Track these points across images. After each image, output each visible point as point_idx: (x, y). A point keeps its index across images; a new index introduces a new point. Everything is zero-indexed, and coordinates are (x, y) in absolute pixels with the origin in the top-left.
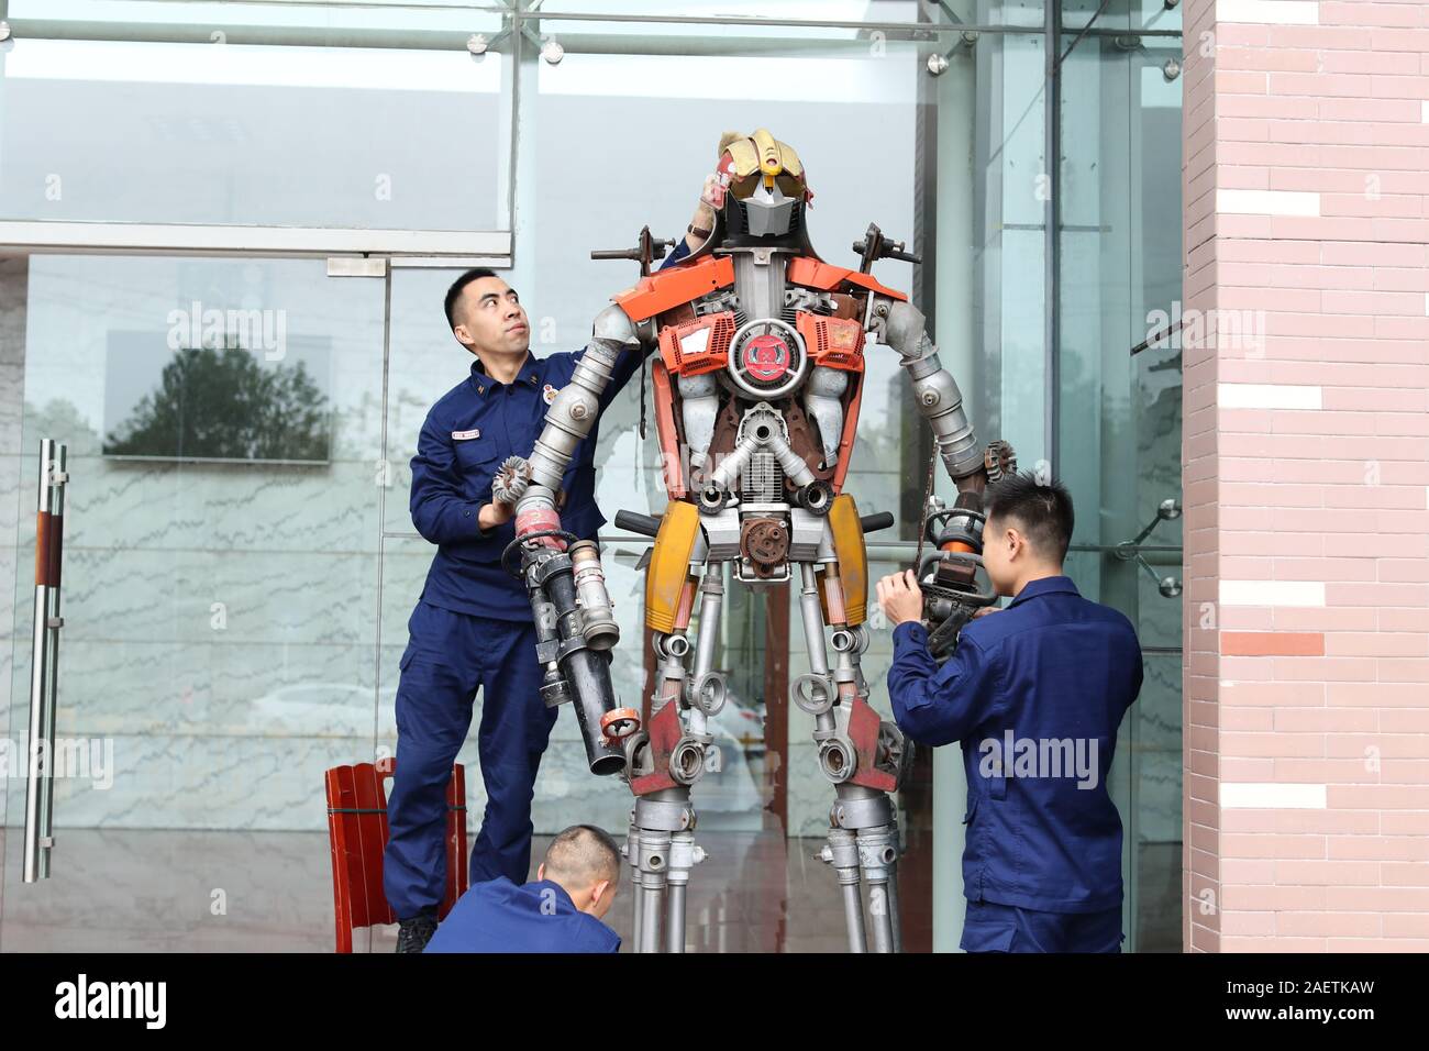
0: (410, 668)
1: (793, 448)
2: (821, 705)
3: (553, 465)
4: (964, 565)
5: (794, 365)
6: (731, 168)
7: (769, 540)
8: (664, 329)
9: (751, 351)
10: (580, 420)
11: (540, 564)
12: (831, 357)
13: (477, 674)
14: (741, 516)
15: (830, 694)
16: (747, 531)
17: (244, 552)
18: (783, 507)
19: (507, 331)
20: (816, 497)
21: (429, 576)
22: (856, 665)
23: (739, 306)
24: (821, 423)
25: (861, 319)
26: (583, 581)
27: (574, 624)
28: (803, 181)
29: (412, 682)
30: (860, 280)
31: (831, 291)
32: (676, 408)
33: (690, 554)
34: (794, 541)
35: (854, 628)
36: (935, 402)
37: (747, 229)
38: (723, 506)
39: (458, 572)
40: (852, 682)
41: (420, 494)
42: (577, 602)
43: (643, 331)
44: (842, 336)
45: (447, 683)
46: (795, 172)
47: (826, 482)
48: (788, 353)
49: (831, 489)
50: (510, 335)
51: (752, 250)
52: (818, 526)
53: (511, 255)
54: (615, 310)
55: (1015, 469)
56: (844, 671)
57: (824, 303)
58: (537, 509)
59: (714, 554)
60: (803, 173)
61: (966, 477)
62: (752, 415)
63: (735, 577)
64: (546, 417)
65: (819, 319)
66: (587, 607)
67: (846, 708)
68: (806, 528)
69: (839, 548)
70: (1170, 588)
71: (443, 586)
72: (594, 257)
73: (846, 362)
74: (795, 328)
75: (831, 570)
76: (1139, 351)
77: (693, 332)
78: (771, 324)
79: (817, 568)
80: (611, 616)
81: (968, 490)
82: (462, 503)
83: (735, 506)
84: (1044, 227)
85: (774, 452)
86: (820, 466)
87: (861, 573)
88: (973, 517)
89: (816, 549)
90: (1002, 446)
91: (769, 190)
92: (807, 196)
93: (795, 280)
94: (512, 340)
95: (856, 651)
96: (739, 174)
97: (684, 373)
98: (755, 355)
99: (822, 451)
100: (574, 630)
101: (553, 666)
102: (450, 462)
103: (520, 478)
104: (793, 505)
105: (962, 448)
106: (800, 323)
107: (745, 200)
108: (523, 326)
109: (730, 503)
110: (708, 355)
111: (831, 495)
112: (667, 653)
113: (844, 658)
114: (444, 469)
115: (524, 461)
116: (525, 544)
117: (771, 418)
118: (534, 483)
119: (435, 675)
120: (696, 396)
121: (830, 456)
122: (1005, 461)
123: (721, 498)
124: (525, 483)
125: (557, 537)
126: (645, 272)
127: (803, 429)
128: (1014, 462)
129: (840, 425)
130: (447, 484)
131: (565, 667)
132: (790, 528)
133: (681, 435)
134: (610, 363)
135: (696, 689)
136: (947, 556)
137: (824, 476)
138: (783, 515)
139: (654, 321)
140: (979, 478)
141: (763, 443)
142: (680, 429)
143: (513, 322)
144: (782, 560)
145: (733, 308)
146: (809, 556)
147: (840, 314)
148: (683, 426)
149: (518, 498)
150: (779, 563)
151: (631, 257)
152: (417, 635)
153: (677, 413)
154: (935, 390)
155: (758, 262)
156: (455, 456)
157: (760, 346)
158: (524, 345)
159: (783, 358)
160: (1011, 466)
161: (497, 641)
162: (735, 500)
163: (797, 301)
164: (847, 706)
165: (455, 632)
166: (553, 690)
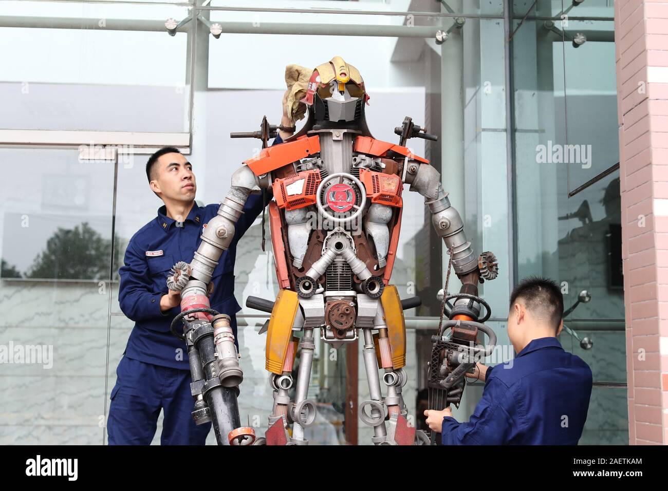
0: (116, 399)
1: (358, 256)
2: (377, 420)
3: (205, 267)
4: (470, 329)
5: (358, 202)
6: (318, 79)
7: (343, 314)
8: (276, 182)
9: (331, 194)
10: (223, 238)
11: (194, 330)
12: (382, 197)
13: (159, 400)
14: (325, 299)
15: (382, 413)
16: (329, 309)
17: (74, 328)
18: (352, 293)
19: (182, 187)
20: (372, 287)
21: (129, 340)
22: (399, 394)
23: (323, 165)
24: (376, 240)
25: (400, 175)
26: (220, 341)
27: (214, 370)
28: (363, 88)
29: (117, 407)
30: (399, 150)
31: (381, 157)
32: (284, 231)
33: (293, 323)
34: (359, 315)
35: (397, 371)
36: (447, 227)
37: (328, 117)
38: (314, 293)
39: (147, 337)
40: (397, 405)
41: (125, 290)
42: (216, 355)
43: (263, 182)
44: (389, 184)
45: (139, 407)
46: (358, 82)
47: (379, 278)
48: (354, 194)
49: (382, 282)
50: (184, 190)
51: (331, 131)
52: (375, 305)
53: (190, 146)
54: (245, 169)
55: (497, 269)
56: (392, 399)
57: (377, 164)
58: (194, 295)
59: (308, 324)
60: (363, 83)
61: (467, 274)
62: (332, 235)
63: (322, 338)
64: (201, 237)
65: (374, 173)
66: (222, 359)
67: (393, 423)
68: (366, 307)
69: (388, 319)
70: (587, 344)
71: (138, 347)
72: (232, 137)
73: (391, 201)
74: (359, 179)
75: (383, 333)
76: (574, 194)
77: (294, 181)
78: (343, 177)
79: (374, 332)
80: (237, 364)
81: (468, 283)
82: (150, 294)
83: (322, 293)
84: (506, 130)
85: (346, 259)
86: (375, 268)
87: (402, 335)
88: (472, 299)
89: (373, 320)
90: (488, 255)
91: (342, 93)
92: (365, 98)
93: (359, 150)
94: (185, 194)
95: (398, 385)
96: (323, 82)
97: (288, 207)
98: (333, 196)
99: (376, 258)
100: (213, 373)
101: (200, 397)
102: (145, 270)
103: (185, 275)
104: (358, 292)
105: (464, 256)
106: (362, 176)
107: (327, 99)
108: (192, 185)
109: (318, 291)
110: (303, 196)
111: (383, 286)
112: (278, 387)
113: (392, 389)
114: (143, 274)
115: (187, 264)
116: (186, 317)
117: (344, 237)
118: (194, 279)
119: (131, 402)
120: (296, 223)
121: (381, 260)
122: (491, 265)
123: (312, 288)
124: (187, 279)
125: (207, 313)
126: (264, 146)
127: (365, 244)
128: (496, 265)
129: (388, 241)
130: (143, 284)
131: (208, 398)
132: (356, 307)
133: (287, 247)
134: (242, 202)
135: (297, 411)
136: (458, 323)
137: (378, 274)
138: (352, 298)
139: (270, 176)
140: (475, 275)
141: (339, 253)
142: (286, 244)
143: (186, 182)
144: (351, 327)
145: (319, 167)
146: (369, 325)
147: (387, 171)
148: (288, 242)
149: (182, 288)
150: (350, 329)
151: (256, 136)
152: (121, 377)
153: (284, 234)
154: (447, 219)
155: (335, 138)
156: (148, 266)
157: (336, 191)
158: (192, 197)
159: (351, 198)
160: (494, 267)
161: (172, 380)
162: (321, 289)
163: (360, 163)
164: (394, 421)
165: (144, 375)
166: (200, 414)
